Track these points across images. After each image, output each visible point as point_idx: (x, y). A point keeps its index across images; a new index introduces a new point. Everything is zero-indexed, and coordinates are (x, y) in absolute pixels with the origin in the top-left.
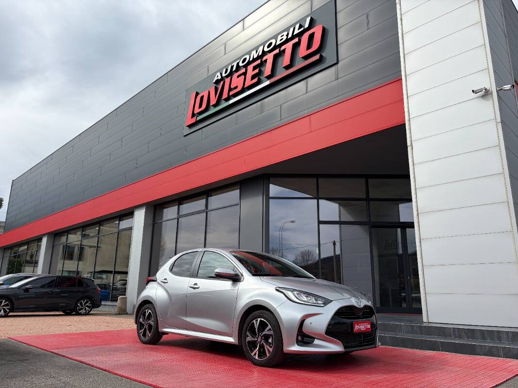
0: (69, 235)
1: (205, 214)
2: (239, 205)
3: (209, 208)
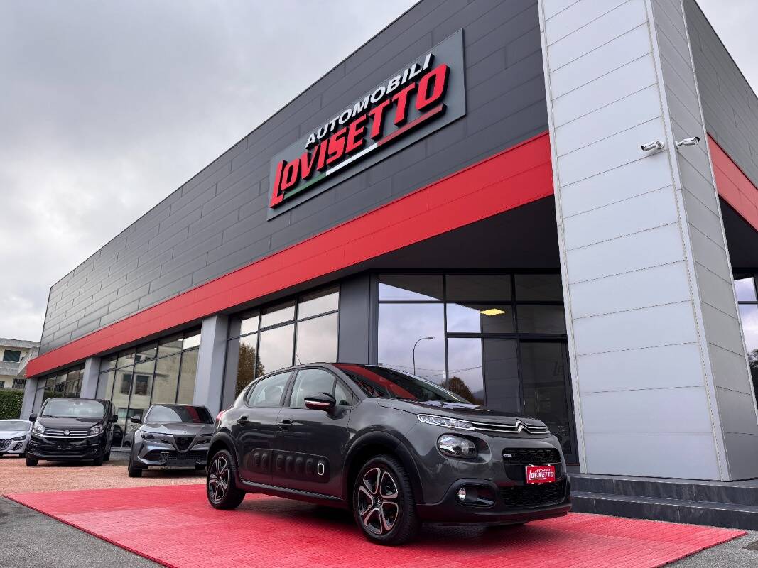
0: (120, 359)
1: (293, 325)
2: (337, 313)
3: (300, 317)
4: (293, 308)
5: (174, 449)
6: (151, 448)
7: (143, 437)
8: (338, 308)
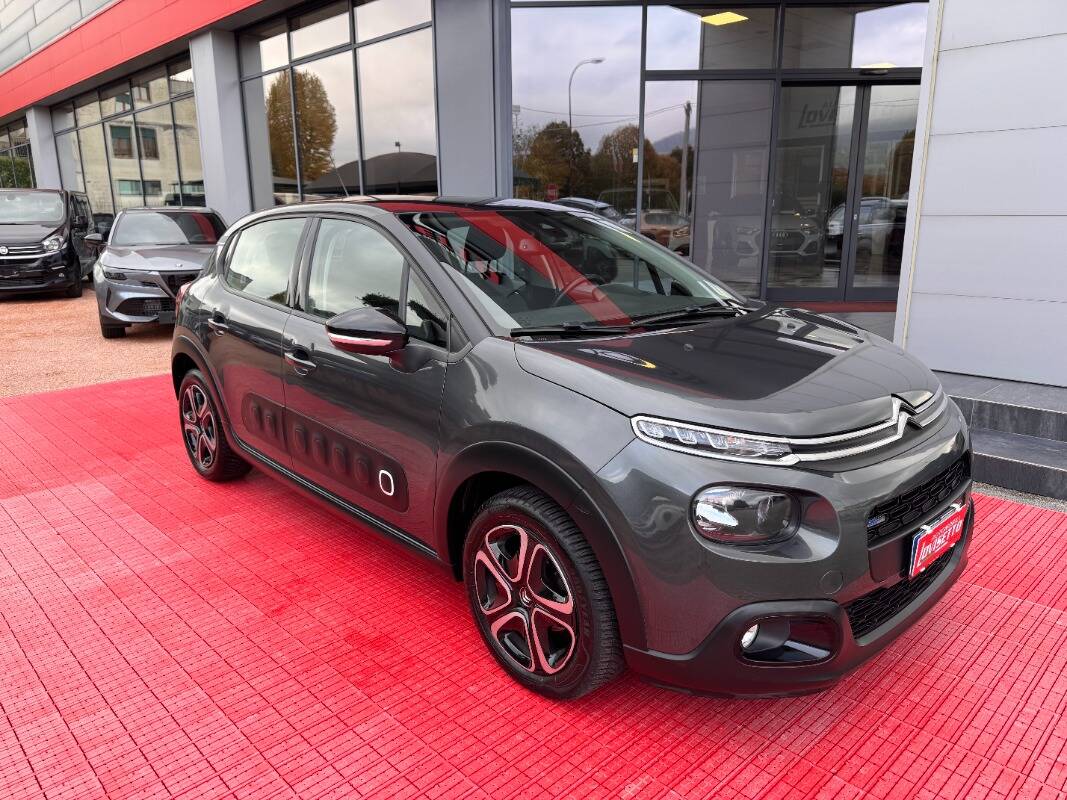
0: (79, 110)
1: (350, 53)
2: (430, 31)
3: (360, 38)
4: (346, 16)
5: (166, 296)
6: (126, 295)
7: (108, 275)
8: (429, 18)
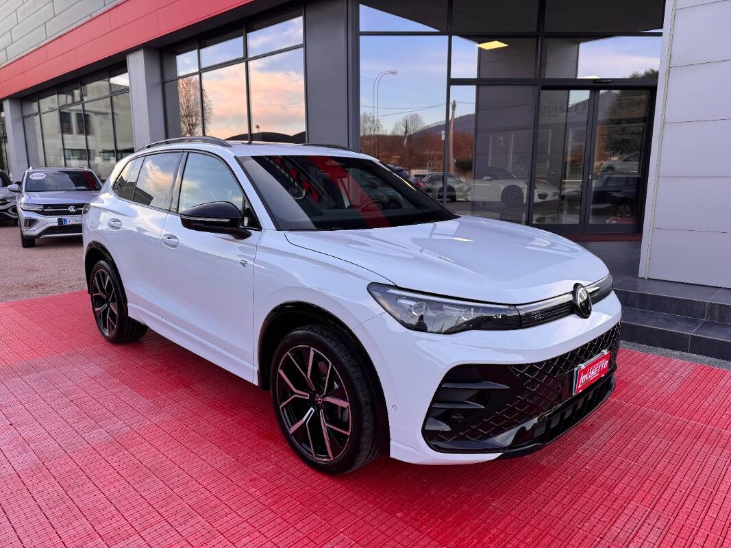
0: (41, 101)
1: (243, 64)
2: (302, 50)
3: (250, 56)
4: (241, 39)
8: (302, 42)
